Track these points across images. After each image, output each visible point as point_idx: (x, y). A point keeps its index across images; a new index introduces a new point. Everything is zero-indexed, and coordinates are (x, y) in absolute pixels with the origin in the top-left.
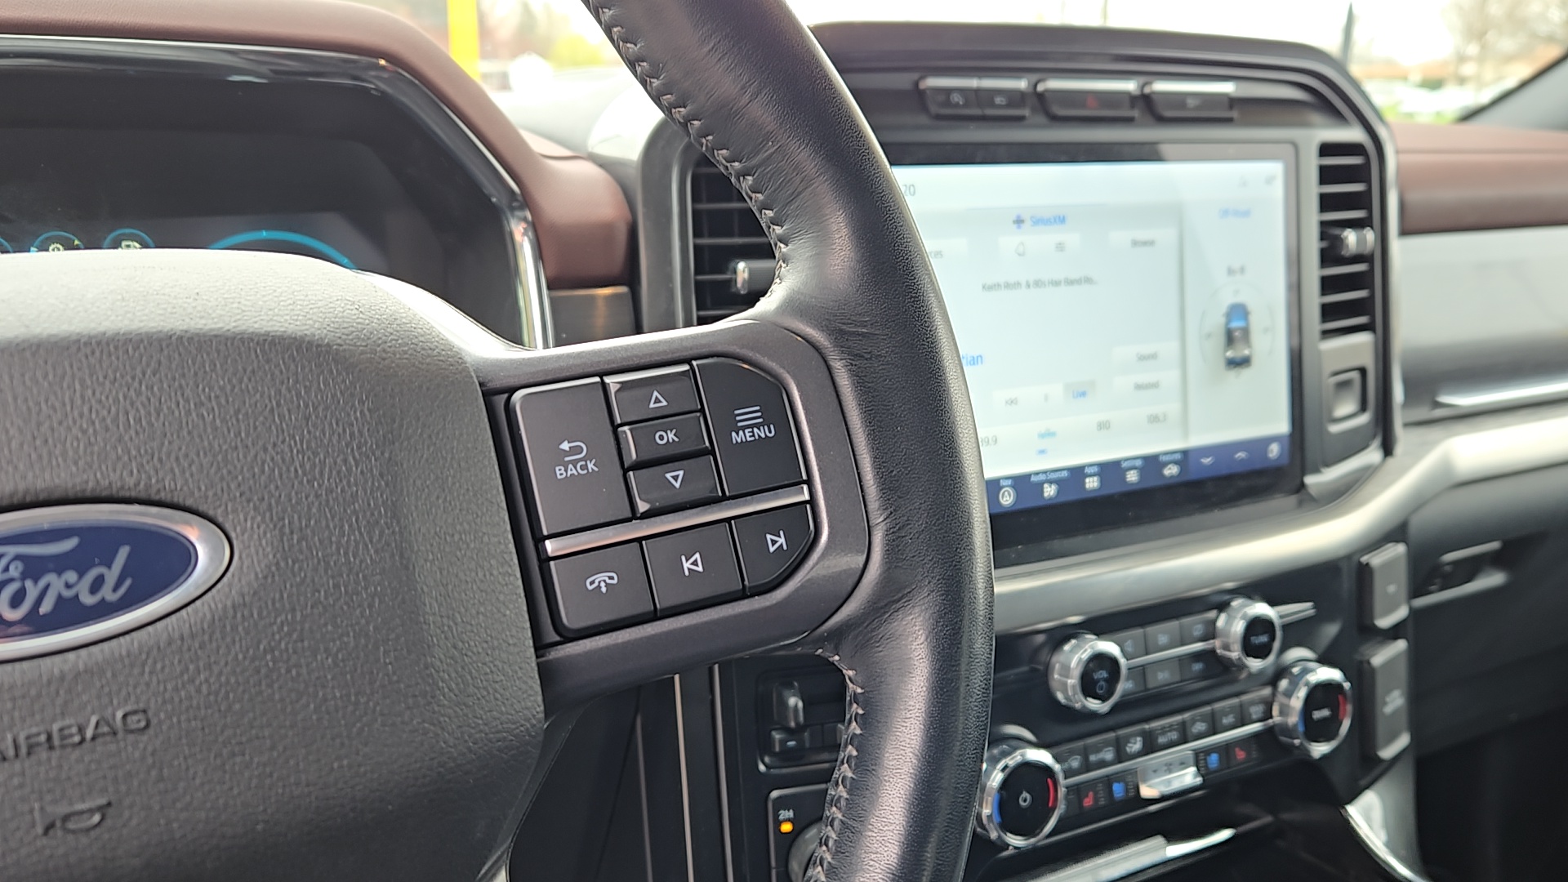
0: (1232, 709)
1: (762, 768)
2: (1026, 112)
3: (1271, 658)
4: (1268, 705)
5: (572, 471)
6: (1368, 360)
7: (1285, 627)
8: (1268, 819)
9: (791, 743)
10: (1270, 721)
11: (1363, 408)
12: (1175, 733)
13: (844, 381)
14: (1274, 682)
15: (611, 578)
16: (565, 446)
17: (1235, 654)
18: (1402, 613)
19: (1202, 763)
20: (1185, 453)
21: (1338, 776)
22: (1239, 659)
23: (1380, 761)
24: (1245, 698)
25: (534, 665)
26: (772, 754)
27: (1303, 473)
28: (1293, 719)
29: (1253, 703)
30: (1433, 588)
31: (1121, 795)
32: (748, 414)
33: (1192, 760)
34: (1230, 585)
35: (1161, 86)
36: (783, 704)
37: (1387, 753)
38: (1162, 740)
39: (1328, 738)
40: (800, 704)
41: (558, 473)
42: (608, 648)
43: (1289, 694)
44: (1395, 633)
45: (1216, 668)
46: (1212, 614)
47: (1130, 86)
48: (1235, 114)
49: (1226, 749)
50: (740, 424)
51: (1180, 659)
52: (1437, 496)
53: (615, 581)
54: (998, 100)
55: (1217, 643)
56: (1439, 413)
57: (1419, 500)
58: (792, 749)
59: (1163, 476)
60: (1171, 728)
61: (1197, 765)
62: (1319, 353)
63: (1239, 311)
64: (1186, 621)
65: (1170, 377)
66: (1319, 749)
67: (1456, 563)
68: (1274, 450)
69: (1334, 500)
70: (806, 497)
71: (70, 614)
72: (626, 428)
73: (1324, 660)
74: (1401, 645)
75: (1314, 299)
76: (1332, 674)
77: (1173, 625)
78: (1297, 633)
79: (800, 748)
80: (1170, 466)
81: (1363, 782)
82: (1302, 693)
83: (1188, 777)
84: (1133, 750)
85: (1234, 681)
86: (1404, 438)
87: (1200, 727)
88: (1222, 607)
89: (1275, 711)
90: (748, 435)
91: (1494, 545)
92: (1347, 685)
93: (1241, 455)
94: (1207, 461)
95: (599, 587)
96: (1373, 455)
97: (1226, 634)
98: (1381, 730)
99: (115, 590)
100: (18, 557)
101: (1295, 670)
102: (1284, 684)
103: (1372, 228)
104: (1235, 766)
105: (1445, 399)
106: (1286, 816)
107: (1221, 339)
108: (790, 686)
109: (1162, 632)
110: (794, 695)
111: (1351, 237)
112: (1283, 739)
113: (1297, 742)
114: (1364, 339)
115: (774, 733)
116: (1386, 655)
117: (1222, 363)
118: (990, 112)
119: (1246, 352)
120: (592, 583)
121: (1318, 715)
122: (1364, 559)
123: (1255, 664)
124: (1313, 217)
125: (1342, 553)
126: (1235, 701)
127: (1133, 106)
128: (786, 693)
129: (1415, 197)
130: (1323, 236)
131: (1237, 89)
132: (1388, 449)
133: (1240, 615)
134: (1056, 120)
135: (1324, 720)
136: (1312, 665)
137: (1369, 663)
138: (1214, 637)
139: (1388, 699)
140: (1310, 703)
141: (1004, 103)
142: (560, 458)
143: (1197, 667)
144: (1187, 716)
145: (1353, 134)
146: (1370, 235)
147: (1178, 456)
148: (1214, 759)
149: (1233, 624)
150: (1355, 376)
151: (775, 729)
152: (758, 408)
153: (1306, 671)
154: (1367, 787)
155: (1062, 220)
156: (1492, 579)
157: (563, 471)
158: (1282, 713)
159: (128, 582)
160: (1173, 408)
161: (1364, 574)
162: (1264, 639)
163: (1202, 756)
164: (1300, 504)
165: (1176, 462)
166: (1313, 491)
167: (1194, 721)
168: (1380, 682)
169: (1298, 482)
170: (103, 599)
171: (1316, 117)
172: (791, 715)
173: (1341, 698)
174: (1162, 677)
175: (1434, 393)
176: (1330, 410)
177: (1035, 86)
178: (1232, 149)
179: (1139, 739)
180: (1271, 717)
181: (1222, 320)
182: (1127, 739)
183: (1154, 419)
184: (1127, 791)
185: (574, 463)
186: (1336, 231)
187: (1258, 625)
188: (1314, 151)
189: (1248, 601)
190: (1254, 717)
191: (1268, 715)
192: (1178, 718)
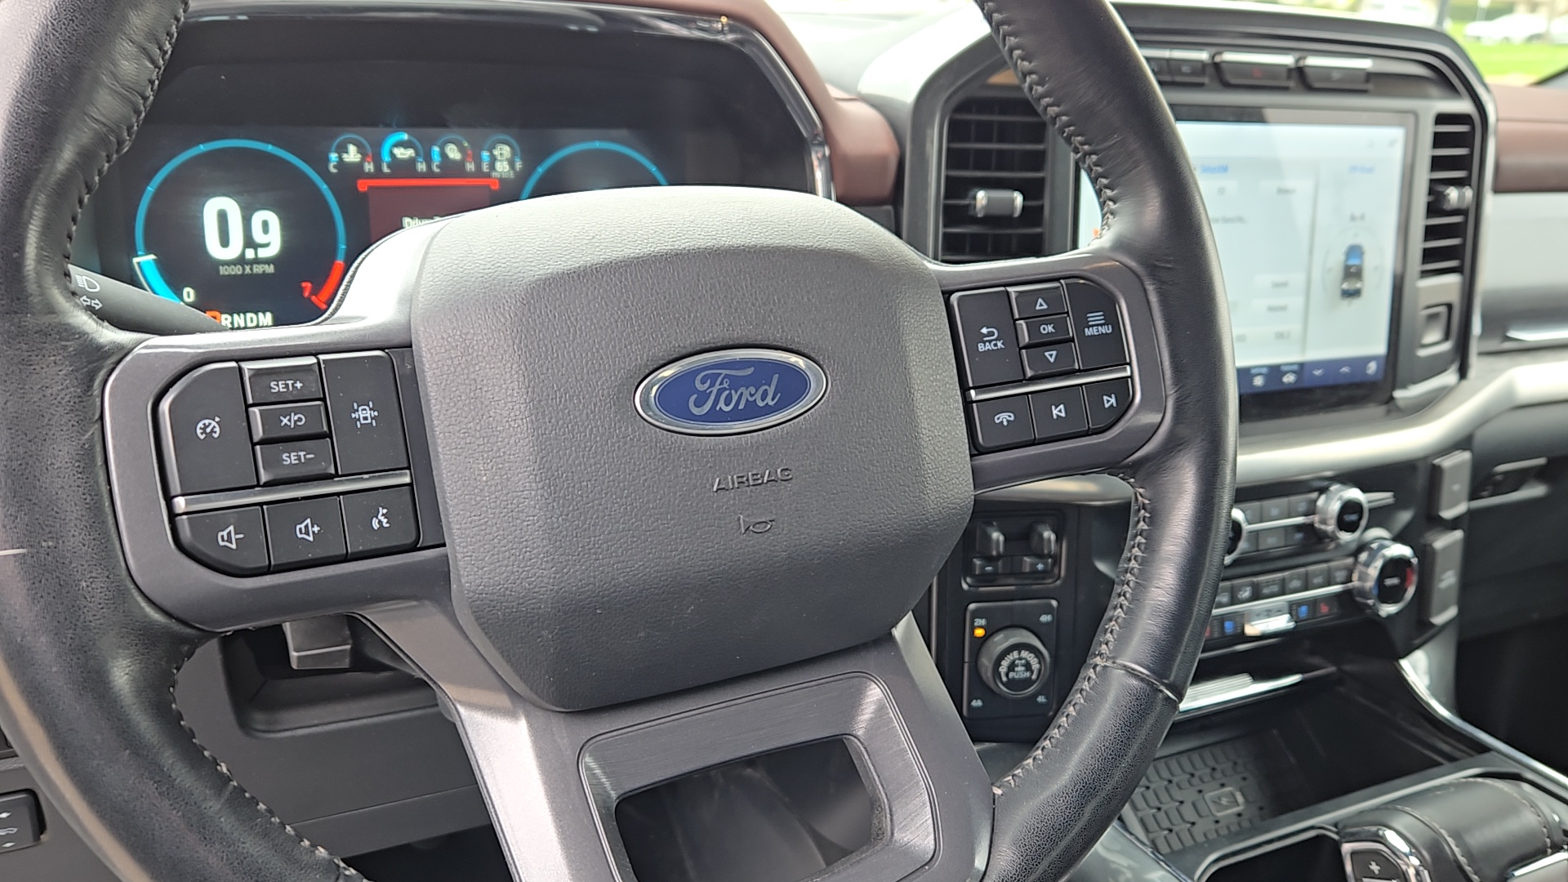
0: (1321, 573)
1: (965, 586)
2: (1206, 80)
3: (1357, 534)
4: (1350, 571)
5: (988, 347)
6: (1454, 297)
7: (1371, 510)
8: (1332, 669)
9: (989, 569)
10: (1350, 585)
11: (1447, 337)
12: (1275, 586)
13: (1154, 299)
14: (1356, 554)
15: (1010, 416)
16: (984, 331)
17: (1330, 527)
18: (1461, 508)
19: (1294, 613)
20: (1302, 365)
21: (1398, 634)
22: (1334, 532)
23: (1432, 625)
24: (1332, 564)
25: (970, 465)
26: (973, 576)
27: (1394, 388)
28: (1370, 584)
29: (1339, 569)
30: (1485, 493)
31: (1230, 631)
32: (1096, 317)
33: (1286, 610)
34: (1329, 474)
35: (1312, 61)
36: (988, 538)
37: (1439, 620)
38: (1266, 591)
39: (1395, 601)
40: (1002, 538)
41: (980, 347)
42: (1017, 459)
43: (1367, 564)
44: (1453, 524)
45: (1312, 539)
46: (1314, 495)
47: (1288, 60)
48: (1370, 86)
49: (1313, 603)
50: (1091, 323)
51: (1286, 527)
52: (1499, 415)
53: (1012, 419)
54: (1185, 69)
55: (1316, 518)
56: (1508, 345)
57: (1484, 418)
58: (989, 574)
59: (1282, 382)
60: (1273, 582)
61: (1290, 613)
62: (1417, 289)
63: (1355, 251)
64: (1294, 499)
65: (1296, 302)
66: (1388, 609)
67: (1506, 473)
68: (1372, 367)
69: (1418, 411)
70: (1128, 373)
71: (753, 412)
72: (1022, 322)
73: (1399, 538)
74: (1458, 535)
75: (1417, 244)
76: (1403, 550)
77: (1284, 501)
78: (1379, 516)
79: (995, 574)
80: (1288, 375)
81: (1417, 642)
82: (1379, 563)
83: (1282, 622)
84: (1243, 596)
85: (1323, 551)
86: (1476, 363)
87: (1296, 584)
88: (1322, 491)
89: (1355, 576)
90: (1095, 330)
91: (1542, 461)
92: (1415, 561)
93: (1345, 370)
94: (1318, 373)
95: (1002, 422)
96: (1449, 377)
97: (1324, 512)
98: (1436, 600)
99: (773, 400)
100: (726, 376)
101: (1374, 546)
102: (1363, 556)
103: (1470, 185)
104: (1321, 617)
105: (1513, 334)
106: (1348, 668)
107: (1338, 272)
108: (991, 524)
109: (1274, 505)
110: (996, 531)
111: (1453, 194)
112: (1359, 599)
113: (1370, 602)
114: (1453, 279)
115: (975, 560)
116: (1446, 542)
117: (1338, 293)
118: (1178, 79)
119: (1358, 285)
120: (998, 419)
121: (1390, 582)
122: (1437, 461)
123: (1345, 537)
124: (1423, 176)
125: (1421, 454)
126: (1324, 566)
127: (1289, 77)
128: (989, 530)
129: (1508, 161)
130: (1431, 192)
131: (1374, 64)
132: (1463, 373)
133: (1338, 497)
134: (1227, 86)
135: (1393, 587)
136: (1386, 543)
137: (1431, 546)
138: (1314, 513)
139: (1442, 577)
140: (1384, 573)
141: (1189, 71)
142: (981, 338)
143: (1299, 536)
144: (1286, 574)
145: (1463, 106)
146: (1469, 193)
147: (1295, 368)
148: (1304, 610)
149: (1331, 504)
150: (1443, 310)
151: (976, 557)
152: (1101, 313)
153: (1382, 547)
154: (1418, 647)
155: (1224, 169)
156: (1535, 491)
157: (983, 347)
158: (1360, 579)
159: (779, 395)
160: (1295, 327)
161: (1436, 473)
162: (1354, 517)
163: (1294, 607)
164: (1389, 412)
165: (1294, 372)
166: (1401, 404)
167: (1292, 578)
168: (1440, 562)
169: (1389, 394)
170: (767, 404)
171: (1434, 90)
172: (994, 546)
173: (1408, 570)
174: (1271, 542)
175: (1505, 329)
176: (1421, 337)
177: (1213, 57)
178: (1365, 116)
179: (1248, 589)
180: (1351, 581)
181: (1342, 258)
182: (1240, 588)
183: (1280, 336)
184: (1235, 628)
185: (990, 342)
186: (1440, 188)
187: (1350, 507)
188: (1431, 119)
189: (1343, 487)
190: (1338, 580)
191: (1349, 580)
192: (1279, 575)
